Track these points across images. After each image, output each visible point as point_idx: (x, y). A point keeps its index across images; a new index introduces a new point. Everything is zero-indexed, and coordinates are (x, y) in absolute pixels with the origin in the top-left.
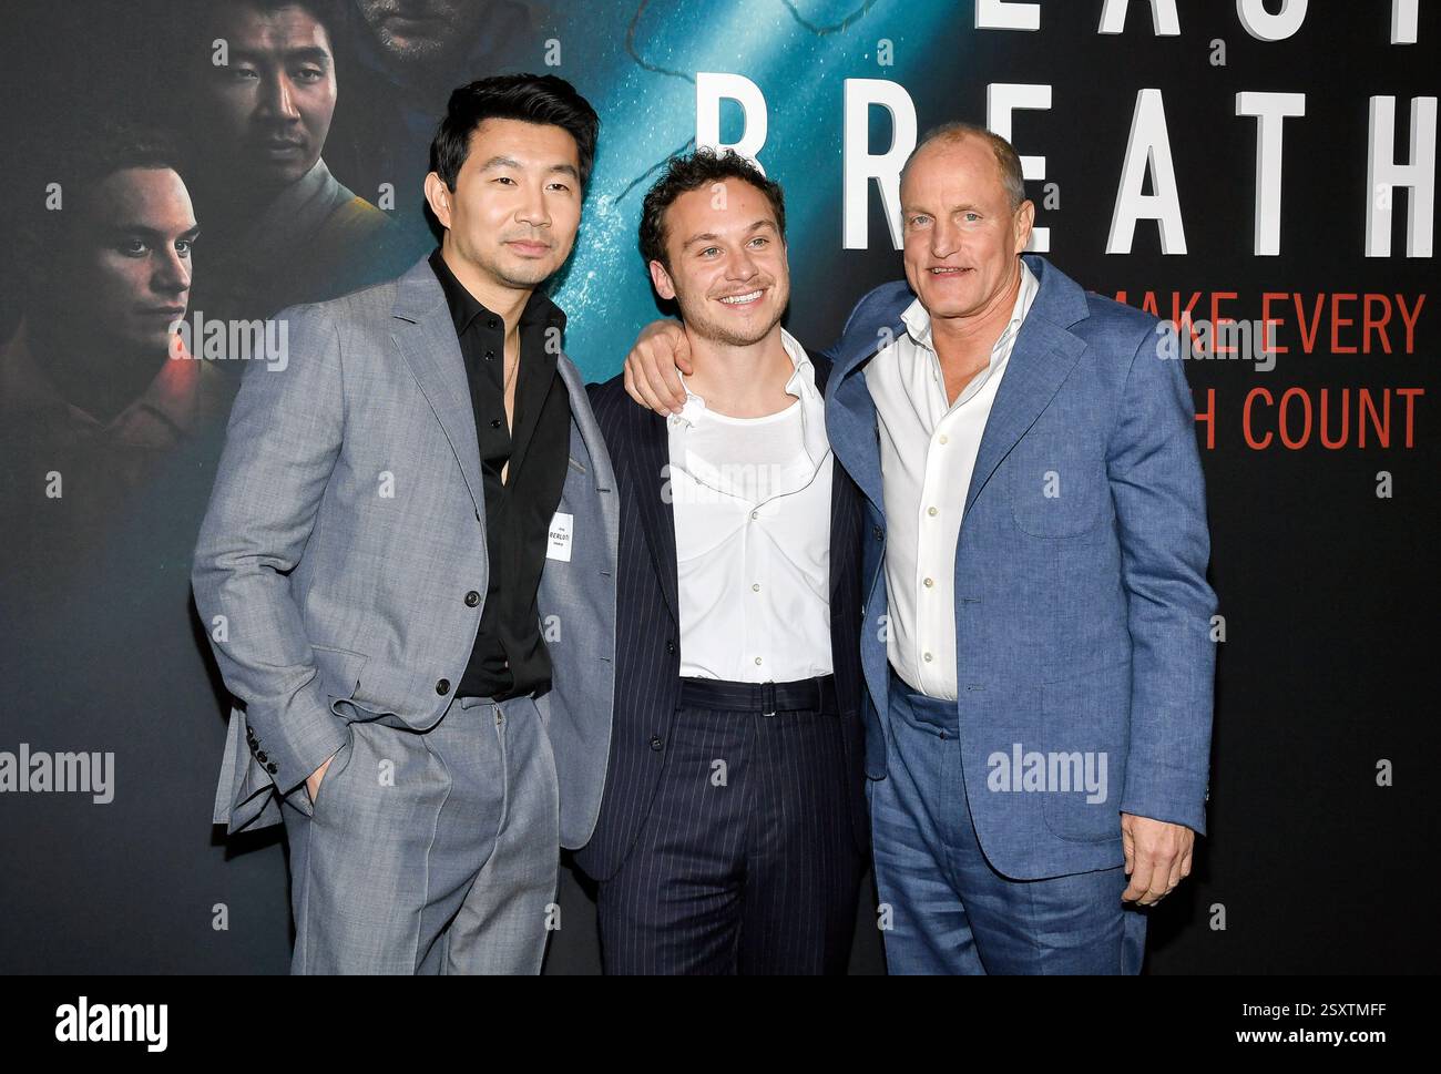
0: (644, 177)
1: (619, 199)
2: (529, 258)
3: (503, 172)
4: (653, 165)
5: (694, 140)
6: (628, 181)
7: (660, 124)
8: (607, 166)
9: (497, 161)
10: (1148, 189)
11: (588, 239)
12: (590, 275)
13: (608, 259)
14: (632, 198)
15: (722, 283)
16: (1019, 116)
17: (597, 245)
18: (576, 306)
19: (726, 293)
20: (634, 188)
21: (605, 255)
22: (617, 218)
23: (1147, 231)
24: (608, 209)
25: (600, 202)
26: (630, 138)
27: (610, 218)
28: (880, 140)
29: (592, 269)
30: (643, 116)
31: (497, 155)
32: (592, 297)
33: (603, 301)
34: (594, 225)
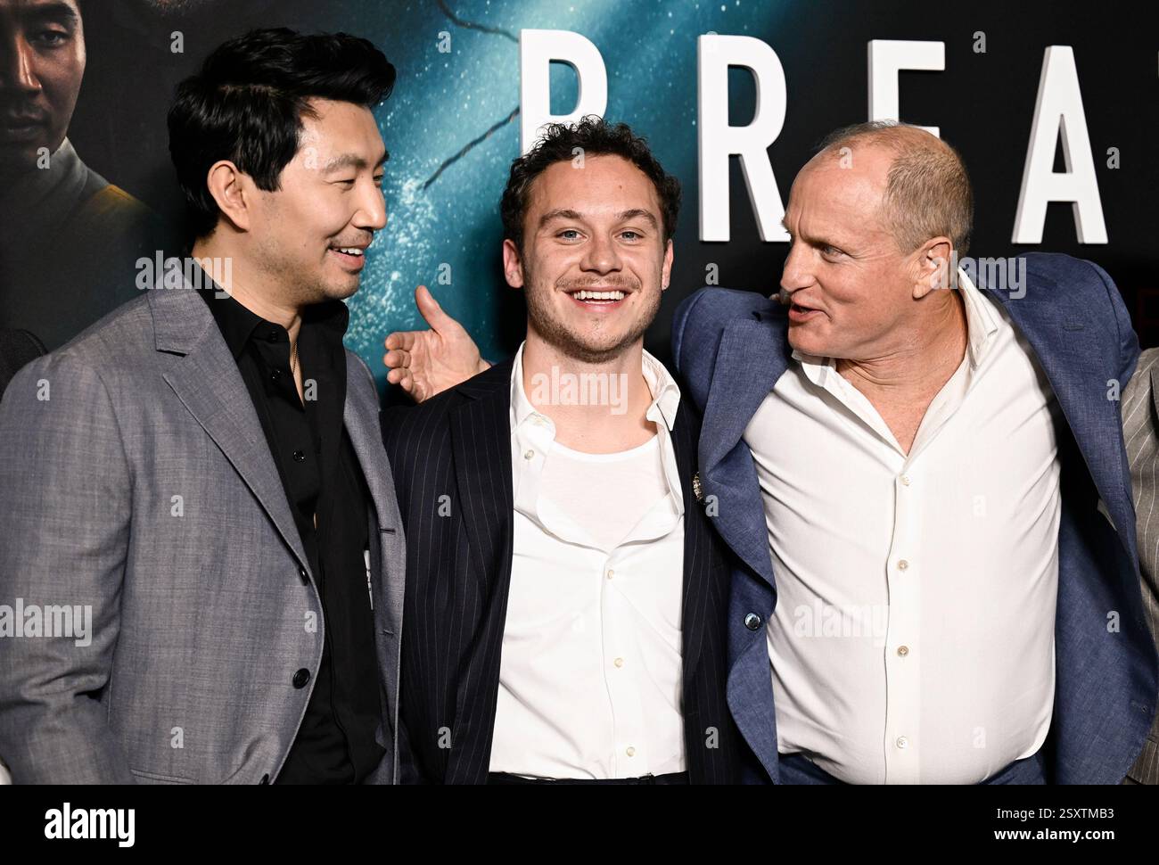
0: (458, 157)
1: (428, 183)
4: (469, 141)
5: (518, 111)
6: (437, 161)
7: (478, 91)
8: (414, 143)
10: (1060, 165)
11: (391, 232)
12: (395, 276)
13: (416, 256)
14: (444, 182)
15: (576, 273)
16: (908, 79)
17: (403, 240)
18: (377, 315)
19: (578, 286)
20: (448, 169)
21: (412, 252)
22: (426, 207)
23: (1061, 215)
24: (415, 196)
25: (406, 187)
26: (441, 109)
27: (418, 206)
28: (742, 108)
29: (395, 269)
30: (457, 82)
32: (397, 303)
33: (410, 307)
34: (399, 215)
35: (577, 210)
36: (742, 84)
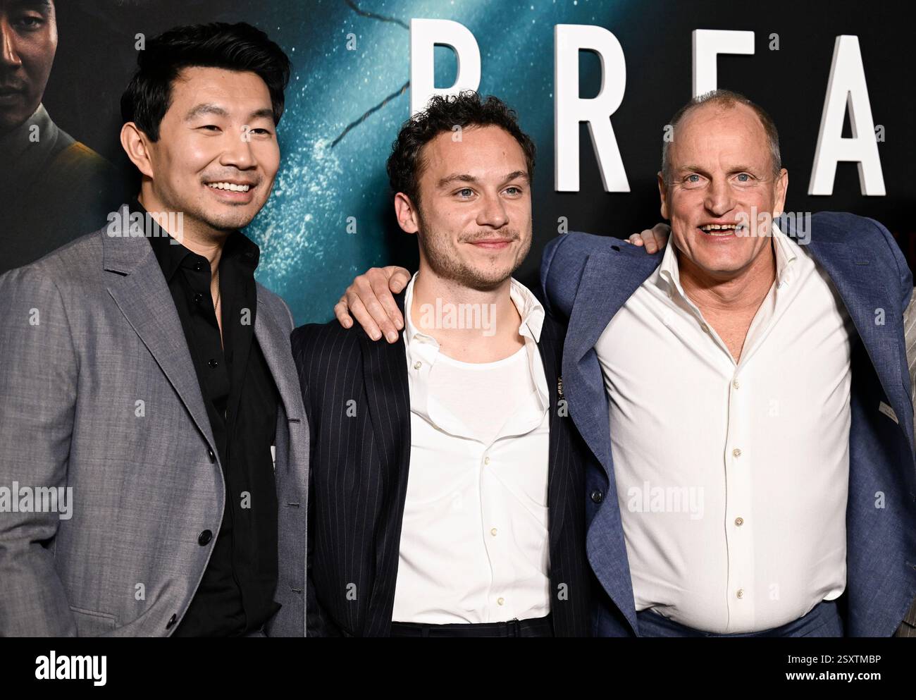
0: (359, 122)
1: (335, 143)
2: (235, 204)
3: (208, 119)
4: (369, 108)
5: (408, 85)
6: (342, 125)
7: (376, 68)
8: (324, 110)
9: (203, 108)
10: (847, 132)
11: (305, 183)
12: (308, 218)
13: (325, 202)
14: (348, 143)
16: (724, 61)
17: (314, 188)
18: (293, 249)
20: (351, 131)
21: (322, 198)
22: (333, 162)
23: (848, 172)
24: (325, 153)
25: (317, 146)
26: (346, 83)
27: (326, 161)
28: (590, 84)
29: (308, 211)
30: (359, 61)
31: (202, 102)
32: (309, 239)
33: (320, 243)
34: (311, 168)
35: (472, 174)
36: (590, 64)
